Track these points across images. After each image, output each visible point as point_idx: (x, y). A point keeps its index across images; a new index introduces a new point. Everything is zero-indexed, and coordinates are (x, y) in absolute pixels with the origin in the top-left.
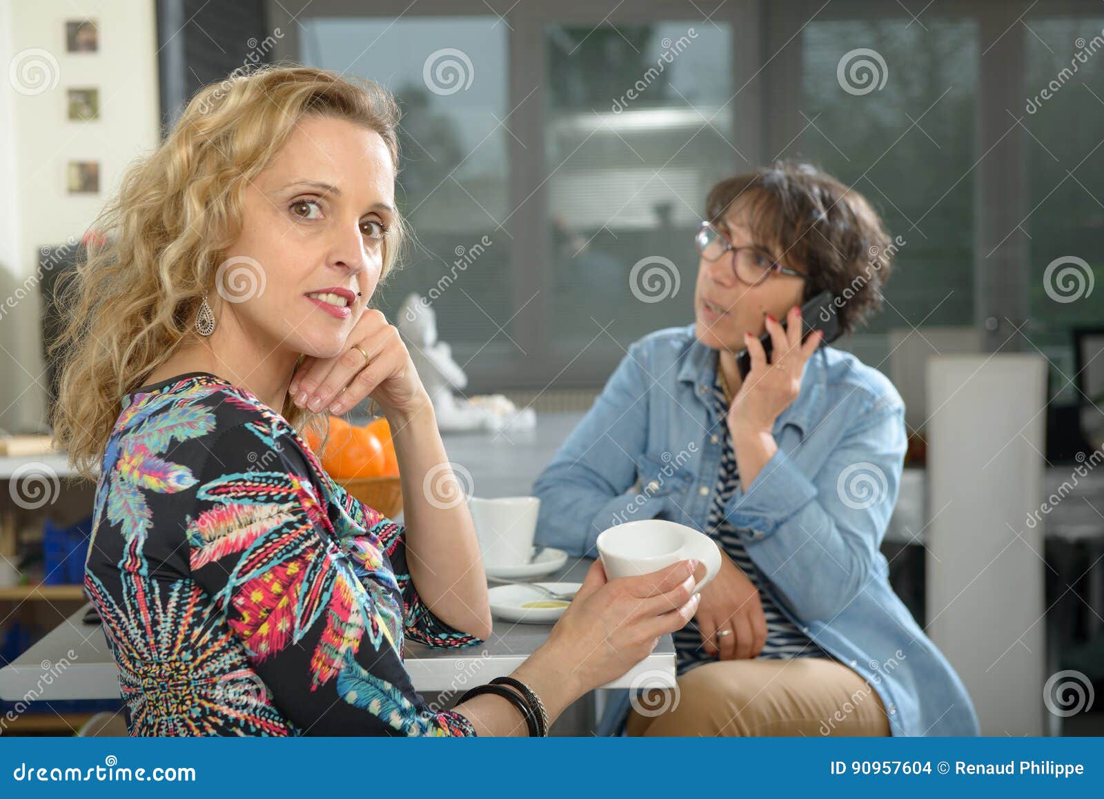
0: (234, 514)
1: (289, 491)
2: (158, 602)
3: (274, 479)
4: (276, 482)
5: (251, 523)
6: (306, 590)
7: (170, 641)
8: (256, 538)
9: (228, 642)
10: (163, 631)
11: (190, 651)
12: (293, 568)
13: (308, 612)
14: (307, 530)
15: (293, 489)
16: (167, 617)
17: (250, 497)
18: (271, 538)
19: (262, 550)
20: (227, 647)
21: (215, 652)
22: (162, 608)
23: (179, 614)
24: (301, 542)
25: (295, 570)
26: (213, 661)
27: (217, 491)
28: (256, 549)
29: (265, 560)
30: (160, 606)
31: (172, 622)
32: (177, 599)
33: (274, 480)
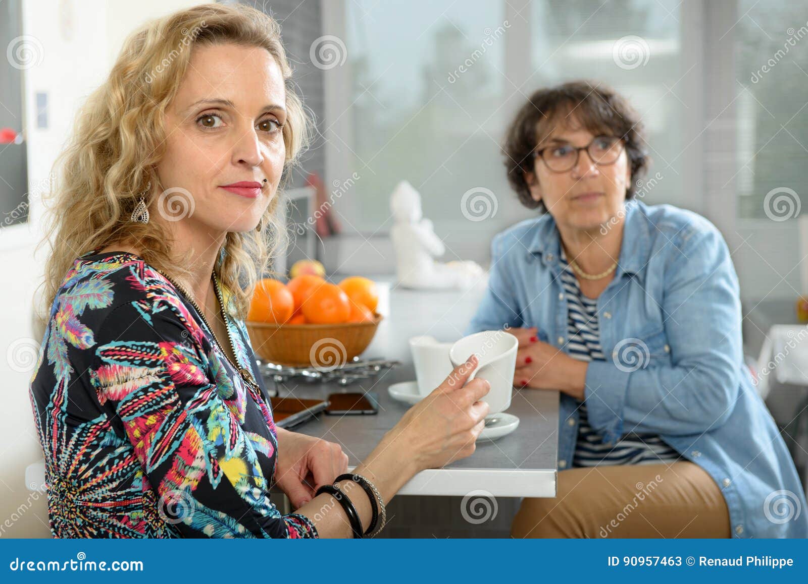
0: (115, 373)
1: (158, 358)
2: (64, 437)
3: (147, 347)
4: (148, 350)
5: (126, 381)
6: (158, 439)
7: (65, 469)
8: (128, 393)
9: (102, 480)
10: (62, 459)
11: (76, 480)
12: (152, 420)
13: (157, 456)
14: (169, 390)
15: (161, 356)
16: (67, 450)
17: (129, 361)
18: (138, 395)
19: (131, 403)
20: (101, 484)
21: (92, 486)
22: (66, 442)
23: (75, 450)
24: (162, 400)
25: (153, 422)
26: (91, 492)
27: (106, 354)
28: (127, 402)
29: (131, 412)
30: (65, 441)
31: (69, 455)
32: (75, 439)
33: (147, 349)
